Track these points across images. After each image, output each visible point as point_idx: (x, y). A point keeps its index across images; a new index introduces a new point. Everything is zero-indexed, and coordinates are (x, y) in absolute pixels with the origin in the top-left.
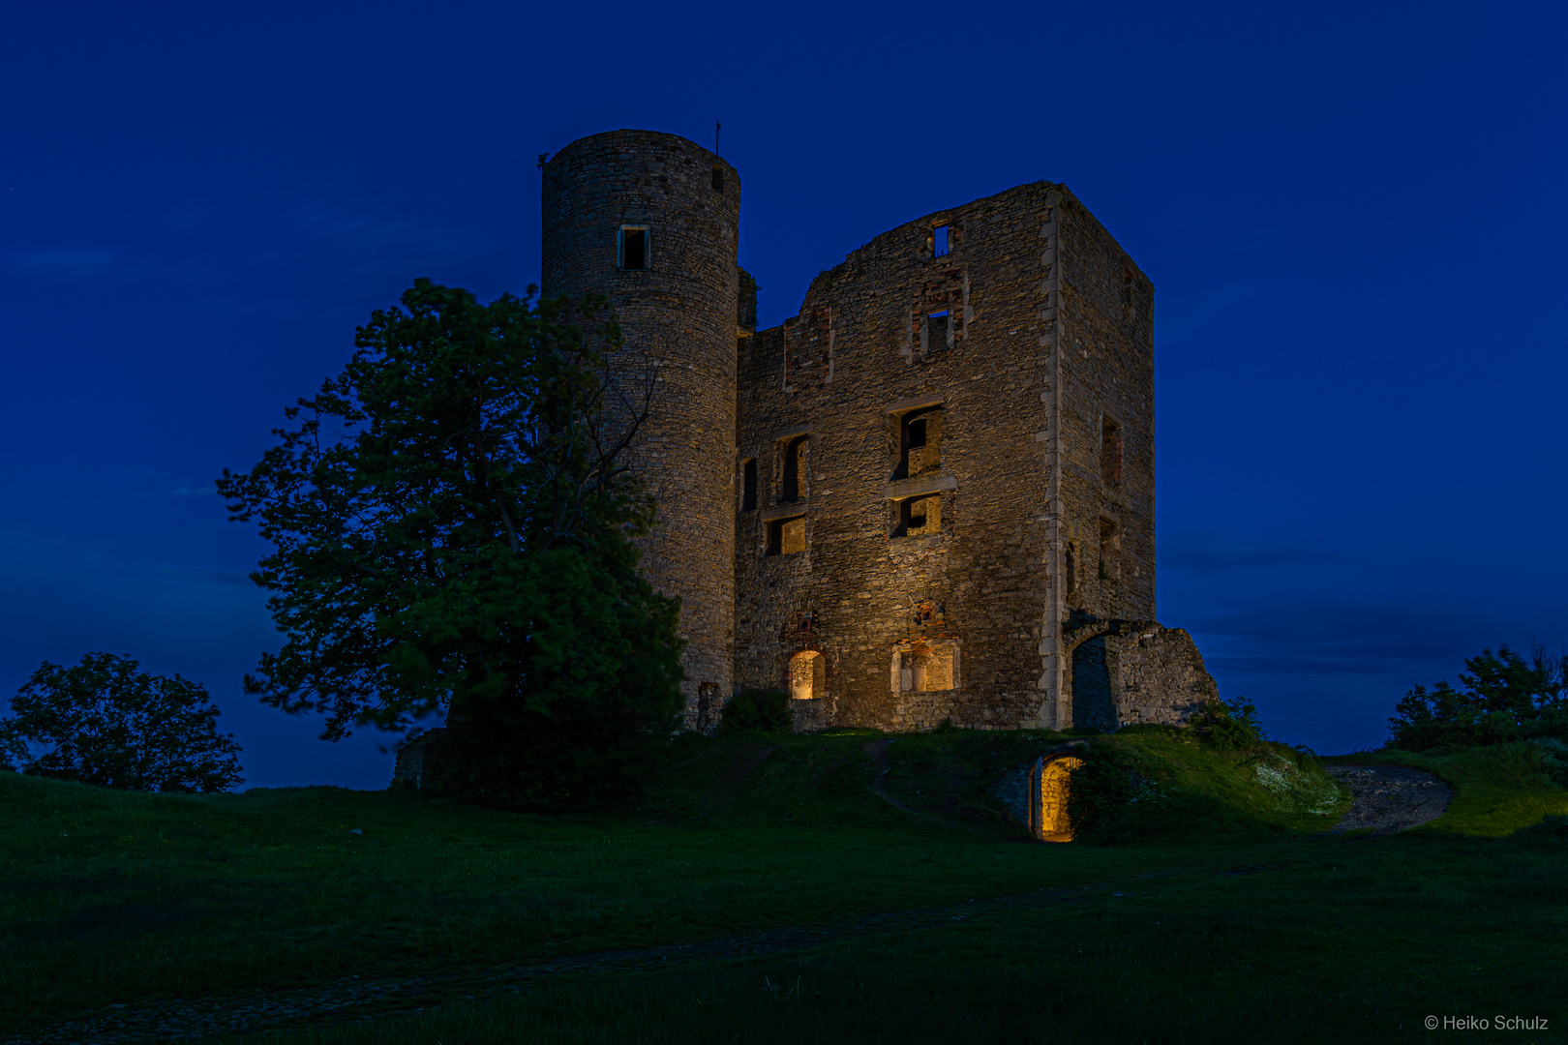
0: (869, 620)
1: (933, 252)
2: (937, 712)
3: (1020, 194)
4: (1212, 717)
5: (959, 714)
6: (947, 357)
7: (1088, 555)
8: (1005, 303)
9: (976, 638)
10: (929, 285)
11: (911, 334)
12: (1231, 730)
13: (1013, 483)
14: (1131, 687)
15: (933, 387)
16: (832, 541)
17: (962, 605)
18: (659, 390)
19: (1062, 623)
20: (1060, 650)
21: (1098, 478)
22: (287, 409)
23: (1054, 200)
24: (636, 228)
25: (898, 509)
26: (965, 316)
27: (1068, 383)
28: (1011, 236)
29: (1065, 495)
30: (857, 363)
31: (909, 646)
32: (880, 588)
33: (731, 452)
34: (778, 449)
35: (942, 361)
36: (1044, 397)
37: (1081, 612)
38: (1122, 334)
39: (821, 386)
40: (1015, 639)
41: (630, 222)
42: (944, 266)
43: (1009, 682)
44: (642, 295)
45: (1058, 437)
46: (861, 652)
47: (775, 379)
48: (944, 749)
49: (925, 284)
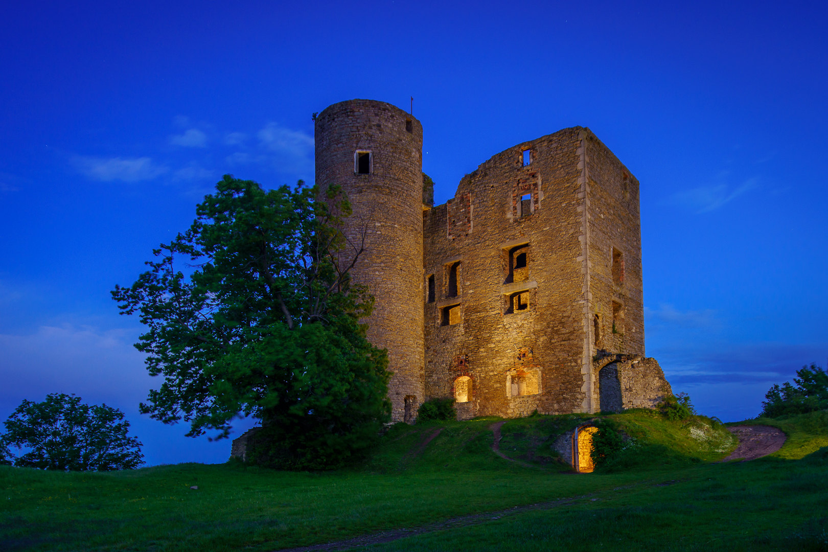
0: (494, 358)
1: (523, 164)
2: (530, 406)
3: (565, 133)
4: (668, 403)
5: (542, 407)
6: (530, 219)
7: (607, 321)
8: (560, 190)
9: (549, 366)
10: (521, 181)
11: (512, 207)
12: (678, 410)
13: (566, 284)
14: (628, 389)
15: (524, 235)
16: (474, 317)
17: (542, 349)
18: (379, 238)
19: (593, 357)
20: (592, 371)
21: (611, 281)
22: (154, 250)
23: (582, 136)
24: (364, 151)
25: (508, 299)
26: (539, 197)
27: (593, 231)
28: (561, 155)
29: (592, 289)
30: (485, 222)
31: (515, 372)
32: (499, 342)
33: (420, 271)
34: (446, 269)
35: (528, 220)
36: (580, 238)
37: (603, 351)
38: (622, 206)
39: (467, 235)
40: (569, 366)
41: (361, 148)
42: (528, 171)
43: (566, 389)
44: (369, 188)
45: (588, 259)
46: (490, 376)
47: (443, 232)
48: (530, 425)
49: (519, 180)
